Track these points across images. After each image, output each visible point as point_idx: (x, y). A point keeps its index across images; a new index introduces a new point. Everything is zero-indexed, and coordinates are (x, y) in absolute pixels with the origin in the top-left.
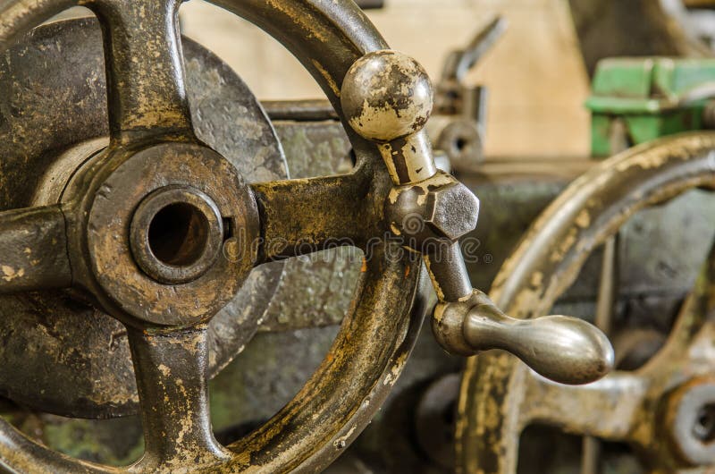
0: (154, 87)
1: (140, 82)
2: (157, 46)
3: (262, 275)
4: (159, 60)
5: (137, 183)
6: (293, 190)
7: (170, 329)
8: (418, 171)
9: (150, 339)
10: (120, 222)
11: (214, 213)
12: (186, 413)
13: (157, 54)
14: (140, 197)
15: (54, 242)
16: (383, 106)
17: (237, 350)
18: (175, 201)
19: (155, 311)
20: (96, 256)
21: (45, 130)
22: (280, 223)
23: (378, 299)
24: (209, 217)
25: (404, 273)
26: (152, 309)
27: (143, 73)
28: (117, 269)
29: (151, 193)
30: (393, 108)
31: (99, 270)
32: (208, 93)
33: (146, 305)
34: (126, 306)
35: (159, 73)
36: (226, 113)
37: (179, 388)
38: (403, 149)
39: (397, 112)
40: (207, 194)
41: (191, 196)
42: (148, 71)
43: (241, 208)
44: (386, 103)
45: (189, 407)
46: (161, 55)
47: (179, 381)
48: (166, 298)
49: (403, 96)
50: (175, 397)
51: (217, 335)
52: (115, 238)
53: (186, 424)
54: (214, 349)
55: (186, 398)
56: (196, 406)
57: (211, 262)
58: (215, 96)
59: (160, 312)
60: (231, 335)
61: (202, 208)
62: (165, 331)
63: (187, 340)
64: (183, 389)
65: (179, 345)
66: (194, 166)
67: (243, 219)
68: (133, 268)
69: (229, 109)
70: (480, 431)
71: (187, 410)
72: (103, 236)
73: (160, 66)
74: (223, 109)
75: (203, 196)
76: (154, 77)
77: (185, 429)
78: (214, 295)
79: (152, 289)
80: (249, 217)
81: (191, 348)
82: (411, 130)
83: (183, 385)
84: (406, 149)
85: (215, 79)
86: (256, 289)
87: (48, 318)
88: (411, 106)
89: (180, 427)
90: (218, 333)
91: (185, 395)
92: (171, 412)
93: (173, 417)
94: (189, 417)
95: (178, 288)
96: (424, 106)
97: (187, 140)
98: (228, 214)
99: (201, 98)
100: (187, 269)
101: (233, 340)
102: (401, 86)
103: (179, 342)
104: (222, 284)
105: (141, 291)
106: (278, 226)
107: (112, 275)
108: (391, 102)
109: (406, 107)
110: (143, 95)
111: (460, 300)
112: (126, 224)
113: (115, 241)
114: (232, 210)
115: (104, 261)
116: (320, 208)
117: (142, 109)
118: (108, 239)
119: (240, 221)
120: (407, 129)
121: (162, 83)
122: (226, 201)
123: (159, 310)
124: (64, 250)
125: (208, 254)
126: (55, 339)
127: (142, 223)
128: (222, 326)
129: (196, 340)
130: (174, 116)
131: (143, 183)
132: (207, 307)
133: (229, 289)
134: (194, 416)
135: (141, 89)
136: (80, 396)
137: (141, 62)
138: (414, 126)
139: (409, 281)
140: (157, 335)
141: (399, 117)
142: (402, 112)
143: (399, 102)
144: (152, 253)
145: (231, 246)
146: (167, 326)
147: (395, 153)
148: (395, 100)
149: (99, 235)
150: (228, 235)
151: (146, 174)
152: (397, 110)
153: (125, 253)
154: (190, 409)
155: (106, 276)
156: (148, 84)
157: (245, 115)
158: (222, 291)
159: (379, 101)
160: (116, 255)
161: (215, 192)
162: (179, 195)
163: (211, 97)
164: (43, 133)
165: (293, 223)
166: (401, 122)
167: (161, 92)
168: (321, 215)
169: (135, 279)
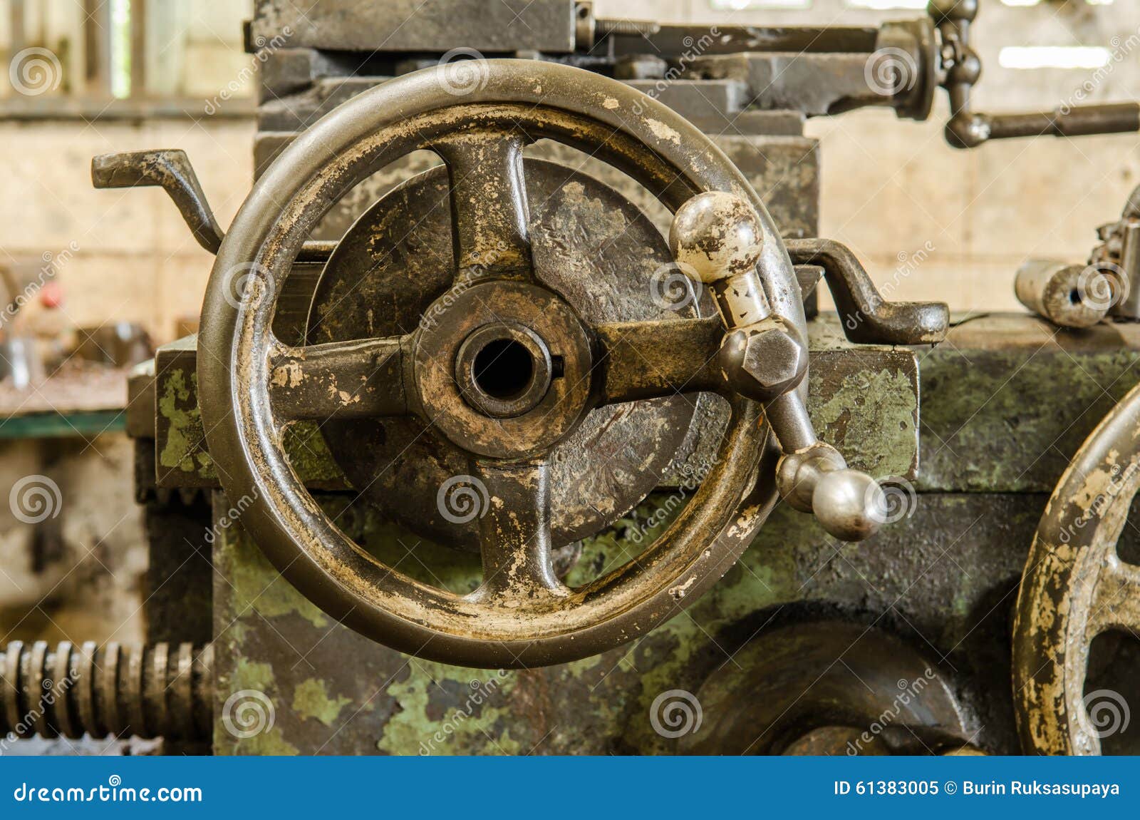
0: (492, 227)
1: (478, 222)
2: (496, 187)
3: (667, 422)
4: (497, 201)
5: (464, 319)
6: (641, 332)
7: (502, 462)
8: (742, 316)
9: (483, 470)
10: (447, 356)
11: (542, 352)
12: (519, 547)
13: (495, 195)
14: (465, 334)
15: (390, 371)
16: (694, 248)
17: (639, 498)
18: (500, 337)
19: (480, 443)
20: (422, 386)
21: (440, 267)
22: (624, 364)
23: (732, 448)
24: (536, 354)
25: (757, 422)
26: (477, 440)
27: (481, 213)
28: (443, 400)
29: (478, 328)
30: (704, 250)
31: (425, 399)
32: (611, 232)
33: (471, 436)
34: (450, 436)
35: (496, 214)
36: (631, 253)
37: (512, 521)
38: (726, 292)
39: (708, 255)
40: (536, 332)
41: (518, 333)
42: (486, 212)
43: (572, 347)
44: (697, 245)
45: (522, 541)
46: (499, 196)
47: (512, 515)
48: (491, 431)
49: (713, 238)
50: (510, 530)
51: (615, 480)
52: (441, 370)
53: (520, 557)
54: (613, 495)
55: (520, 532)
56: (532, 542)
57: (538, 399)
58: (618, 236)
59: (485, 444)
60: (632, 482)
61: (528, 345)
62: (499, 464)
63: (522, 474)
64: (516, 523)
65: (514, 478)
66: (522, 303)
67: (574, 357)
68: (457, 399)
69: (634, 249)
70: (1033, 631)
71: (520, 544)
72: (430, 368)
73: (498, 206)
74: (628, 249)
75: (530, 333)
76: (492, 218)
77: (518, 562)
78: (541, 431)
79: (476, 423)
80: (581, 357)
81: (526, 483)
82: (729, 274)
83: (517, 519)
84: (728, 293)
85: (619, 219)
86: (661, 436)
87: (439, 451)
88: (723, 249)
89: (513, 561)
90: (618, 479)
91: (519, 529)
92: (504, 544)
93: (506, 548)
94: (522, 551)
95: (505, 422)
96: (739, 248)
97: (523, 278)
98: (557, 352)
99: (602, 238)
100: (512, 403)
101: (634, 488)
102: (711, 228)
103: (513, 476)
104: (550, 421)
105: (466, 422)
106: (621, 367)
107: (437, 405)
108: (701, 245)
109: (717, 250)
110: (480, 234)
111: (797, 452)
112: (452, 357)
113: (440, 374)
114: (561, 349)
115: (429, 392)
116: (669, 351)
117: (479, 248)
118: (434, 370)
119: (571, 359)
120: (723, 273)
121: (500, 223)
122: (555, 339)
123: (483, 441)
124: (400, 380)
125: (533, 390)
126: (445, 472)
127: (467, 356)
128: (623, 473)
129: (532, 475)
130: (512, 255)
131: (469, 318)
132: (535, 443)
133: (557, 426)
134: (528, 551)
135: (478, 229)
136: (469, 531)
137: (479, 202)
138: (731, 269)
139: (762, 431)
140: (490, 467)
141: (710, 259)
142: (713, 254)
143: (709, 244)
144: (475, 385)
145: (561, 384)
146: (498, 459)
147: (719, 296)
148: (705, 243)
149: (425, 366)
150: (558, 372)
151: (472, 310)
152: (707, 252)
153: (451, 384)
154: (524, 543)
155: (431, 405)
156: (485, 224)
157: (650, 256)
158: (550, 428)
159: (690, 243)
160: (442, 386)
161: (545, 331)
162: (505, 331)
163: (613, 237)
164: (438, 270)
165: (638, 366)
166: (713, 264)
167: (498, 232)
168: (669, 358)
169: (459, 411)
